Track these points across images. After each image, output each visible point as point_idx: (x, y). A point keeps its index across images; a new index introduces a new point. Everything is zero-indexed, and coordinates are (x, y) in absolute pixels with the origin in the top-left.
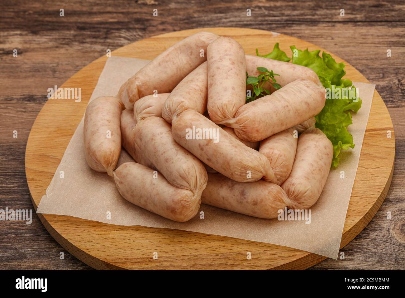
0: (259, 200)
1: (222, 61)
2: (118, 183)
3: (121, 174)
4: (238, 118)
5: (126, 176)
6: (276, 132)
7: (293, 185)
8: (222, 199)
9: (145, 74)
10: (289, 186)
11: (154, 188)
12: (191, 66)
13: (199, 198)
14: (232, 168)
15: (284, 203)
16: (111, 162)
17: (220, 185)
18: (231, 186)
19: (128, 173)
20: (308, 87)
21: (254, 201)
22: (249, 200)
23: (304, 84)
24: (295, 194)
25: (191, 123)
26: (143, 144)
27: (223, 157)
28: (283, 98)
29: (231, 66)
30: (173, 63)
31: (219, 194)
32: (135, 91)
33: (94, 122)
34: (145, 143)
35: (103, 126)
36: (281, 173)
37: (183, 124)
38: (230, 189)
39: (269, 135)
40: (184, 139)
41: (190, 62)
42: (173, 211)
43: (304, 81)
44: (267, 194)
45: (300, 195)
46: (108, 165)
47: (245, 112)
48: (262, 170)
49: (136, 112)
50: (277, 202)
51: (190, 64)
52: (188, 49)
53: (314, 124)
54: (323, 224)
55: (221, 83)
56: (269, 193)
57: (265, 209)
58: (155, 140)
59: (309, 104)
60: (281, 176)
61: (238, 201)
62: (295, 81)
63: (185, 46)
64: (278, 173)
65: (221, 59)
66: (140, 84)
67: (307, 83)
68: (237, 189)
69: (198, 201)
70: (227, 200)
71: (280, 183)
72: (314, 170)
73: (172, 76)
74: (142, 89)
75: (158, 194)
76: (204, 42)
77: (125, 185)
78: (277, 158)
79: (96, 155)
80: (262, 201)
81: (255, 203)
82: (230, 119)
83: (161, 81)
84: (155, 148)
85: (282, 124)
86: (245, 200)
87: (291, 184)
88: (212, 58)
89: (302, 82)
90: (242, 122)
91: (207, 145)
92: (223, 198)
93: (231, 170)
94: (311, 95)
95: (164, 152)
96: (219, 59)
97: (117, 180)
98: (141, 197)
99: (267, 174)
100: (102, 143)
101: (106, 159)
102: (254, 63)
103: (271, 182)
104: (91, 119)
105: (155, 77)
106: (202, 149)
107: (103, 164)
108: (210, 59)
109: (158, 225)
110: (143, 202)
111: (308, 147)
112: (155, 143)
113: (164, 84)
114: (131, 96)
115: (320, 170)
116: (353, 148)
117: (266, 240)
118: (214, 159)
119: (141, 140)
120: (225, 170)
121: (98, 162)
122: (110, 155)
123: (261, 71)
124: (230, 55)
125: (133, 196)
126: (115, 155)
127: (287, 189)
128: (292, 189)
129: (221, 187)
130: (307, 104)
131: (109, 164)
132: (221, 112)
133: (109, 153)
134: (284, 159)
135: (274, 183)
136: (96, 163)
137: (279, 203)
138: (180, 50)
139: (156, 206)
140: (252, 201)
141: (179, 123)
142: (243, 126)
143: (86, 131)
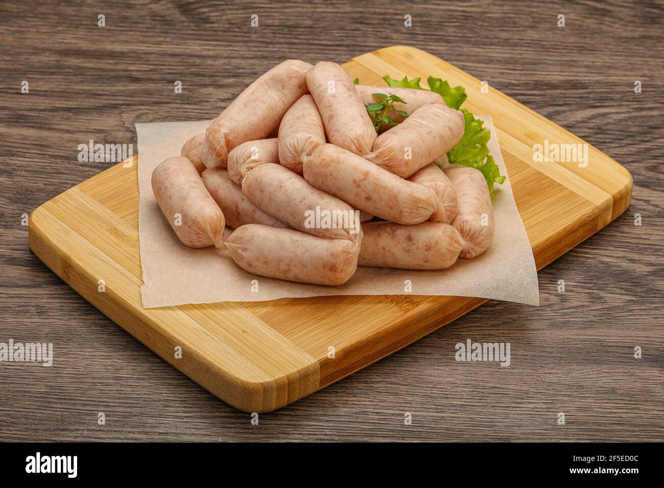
0: (433, 243)
2: (240, 251)
3: (242, 239)
4: (379, 151)
5: (252, 239)
6: (423, 165)
7: (467, 222)
8: (382, 250)
9: (231, 119)
10: (462, 224)
11: (298, 245)
12: (285, 104)
13: (359, 249)
14: (401, 203)
15: (460, 245)
16: (219, 229)
17: (376, 234)
18: (391, 232)
20: (443, 110)
21: (426, 246)
22: (420, 245)
24: (472, 232)
25: (337, 157)
26: (266, 196)
27: (389, 191)
28: (421, 124)
29: (349, 92)
30: (262, 101)
31: (377, 244)
32: (223, 142)
33: (178, 186)
34: (270, 193)
35: (193, 188)
36: (451, 209)
37: (328, 159)
38: (391, 236)
39: (417, 170)
40: (332, 178)
41: (283, 99)
42: (333, 267)
43: (436, 105)
44: (441, 234)
45: (477, 233)
46: (215, 233)
47: (387, 142)
48: (434, 203)
49: (237, 163)
51: (283, 101)
52: (279, 83)
53: (447, 160)
55: (345, 112)
56: (444, 232)
57: (441, 254)
58: (284, 187)
59: (452, 130)
60: (451, 211)
61: (404, 250)
62: (422, 108)
63: (272, 79)
64: (448, 208)
66: (227, 131)
68: (401, 233)
69: (358, 253)
70: (389, 251)
71: (449, 222)
72: (482, 205)
73: (264, 119)
74: (231, 138)
75: (307, 251)
76: (298, 71)
77: (253, 251)
78: (444, 190)
79: (198, 222)
80: (437, 243)
81: (428, 248)
82: (369, 154)
83: (252, 125)
84: (288, 197)
85: (430, 154)
86: (414, 247)
87: (463, 222)
88: (320, 85)
90: (386, 155)
91: (364, 179)
92: (384, 249)
93: (399, 206)
94: (451, 119)
95: (304, 199)
97: (238, 248)
98: (280, 260)
99: (438, 209)
100: (202, 207)
101: (212, 226)
102: (362, 92)
103: (438, 222)
104: (172, 184)
105: (243, 121)
106: (359, 186)
107: (208, 233)
108: (317, 88)
109: (308, 294)
110: (283, 267)
111: (463, 180)
112: (286, 190)
113: (256, 129)
114: (218, 148)
115: (487, 204)
116: (501, 183)
117: (450, 292)
118: (375, 197)
119: (262, 191)
120: (391, 208)
121: (201, 231)
122: (217, 219)
123: (379, 98)
124: (342, 81)
125: (266, 263)
127: (459, 228)
128: (467, 227)
129: (379, 235)
130: (450, 129)
132: (356, 146)
133: (215, 217)
134: (451, 190)
135: (443, 222)
137: (456, 245)
138: (267, 84)
139: (305, 267)
140: (424, 245)
141: (322, 157)
142: (387, 160)
143: (170, 198)
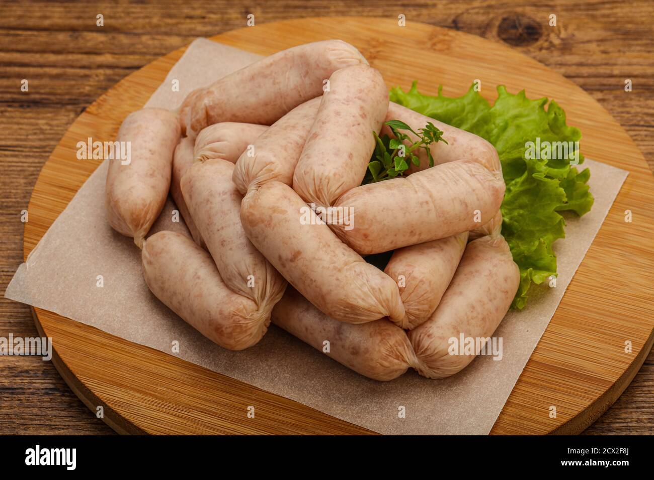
0: (362, 349)
1: (348, 105)
2: (144, 262)
3: (153, 248)
5: (160, 253)
8: (304, 329)
11: (197, 283)
13: (266, 315)
15: (405, 361)
16: (142, 222)
19: (163, 249)
21: (353, 348)
22: (347, 344)
23: (467, 169)
24: (429, 352)
29: (360, 119)
31: (300, 321)
38: (320, 316)
41: (300, 89)
42: (219, 328)
45: (435, 357)
46: (136, 226)
50: (392, 359)
51: (299, 92)
52: (305, 66)
54: (462, 410)
57: (370, 366)
65: (348, 102)
67: (473, 169)
70: (312, 334)
77: (156, 269)
80: (367, 351)
81: (355, 352)
86: (340, 342)
89: (464, 166)
92: (307, 329)
94: (474, 190)
96: (344, 100)
97: (145, 257)
98: (175, 294)
101: (134, 216)
107: (128, 224)
110: (175, 303)
121: (121, 217)
122: (143, 209)
124: (364, 100)
126: (150, 210)
128: (426, 343)
131: (139, 225)
133: (142, 207)
136: (119, 219)
137: (396, 361)
139: (194, 314)
140: (351, 346)
